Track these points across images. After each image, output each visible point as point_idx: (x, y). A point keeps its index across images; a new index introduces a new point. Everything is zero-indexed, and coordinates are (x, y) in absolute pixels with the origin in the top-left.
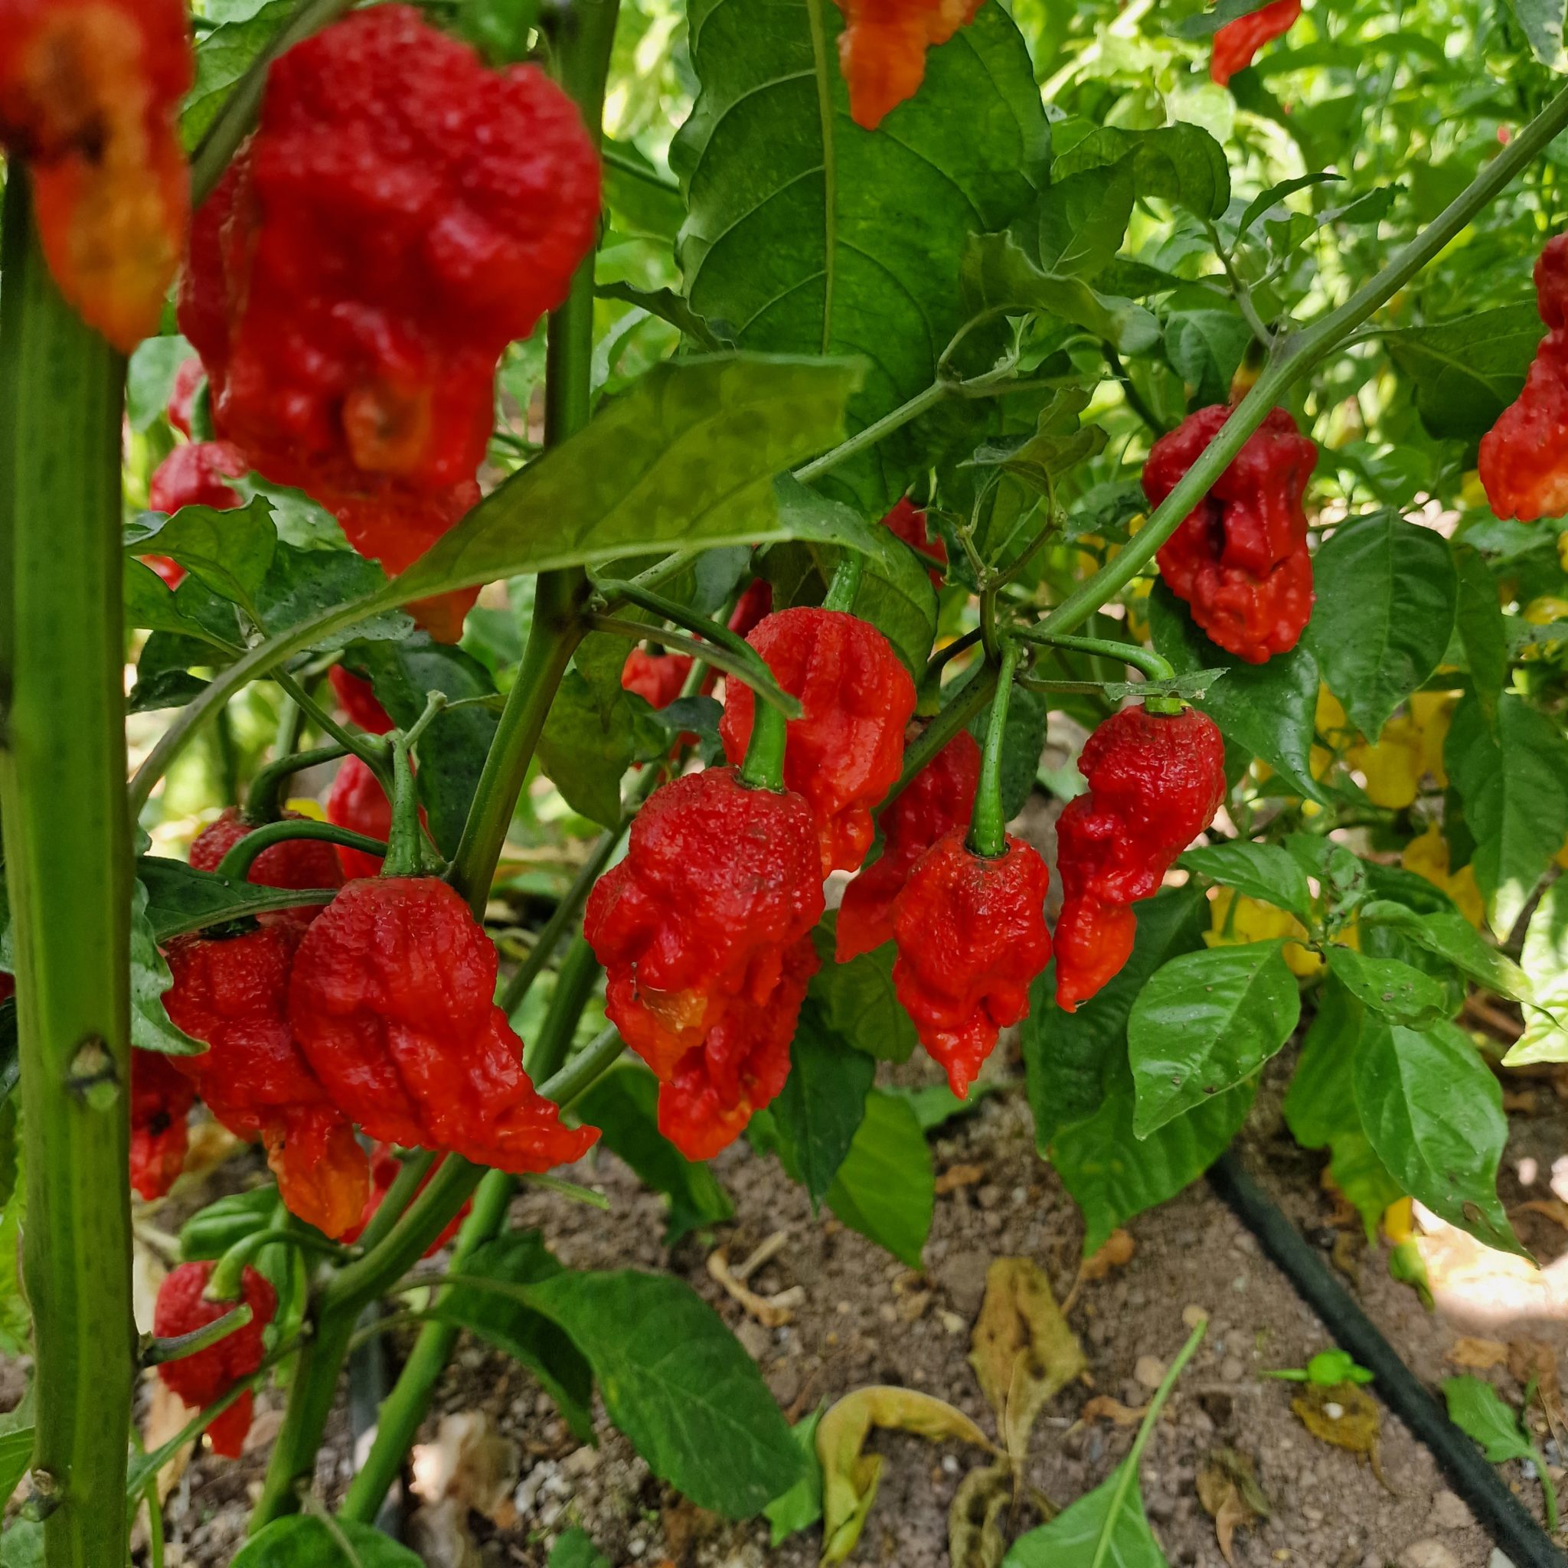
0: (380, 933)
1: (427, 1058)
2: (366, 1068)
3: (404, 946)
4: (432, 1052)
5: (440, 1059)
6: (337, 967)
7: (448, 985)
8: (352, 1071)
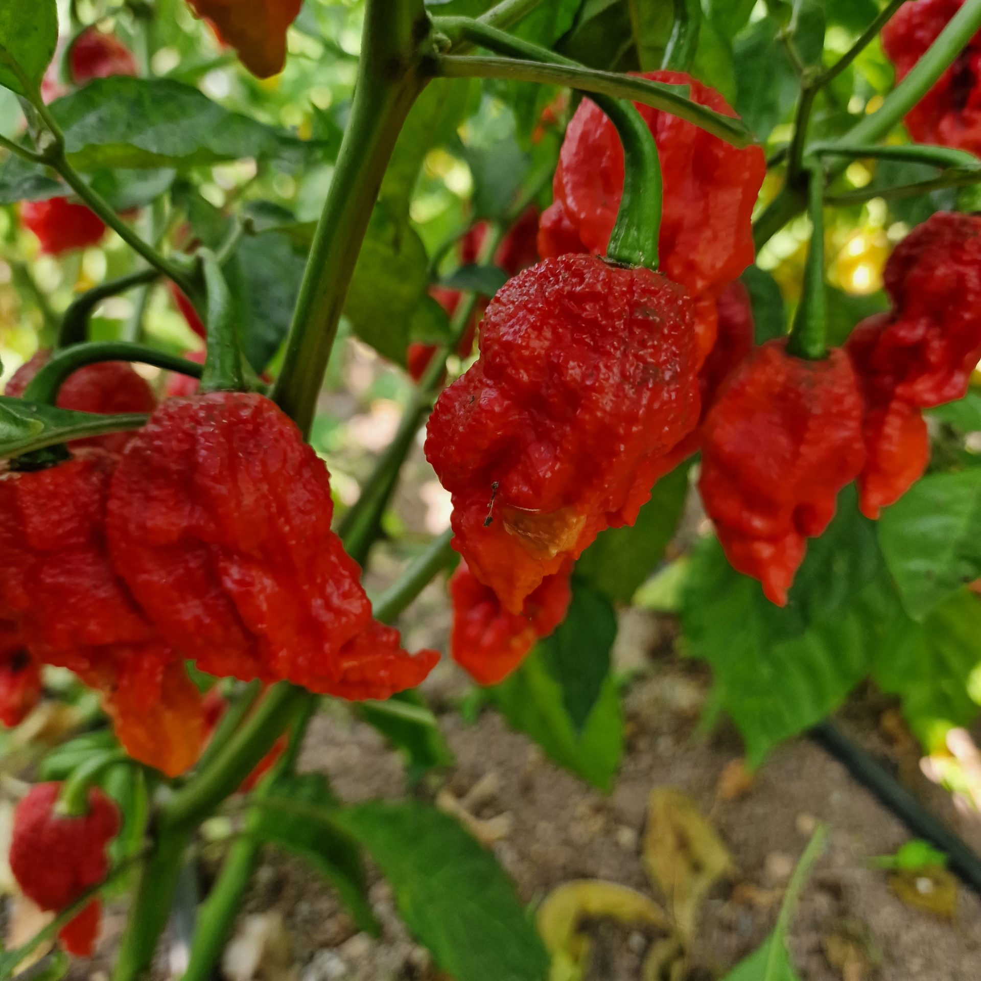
0: (203, 452)
1: (263, 589)
2: (196, 602)
3: (231, 466)
4: (268, 582)
5: (277, 589)
6: (156, 493)
7: (283, 510)
8: (181, 606)
